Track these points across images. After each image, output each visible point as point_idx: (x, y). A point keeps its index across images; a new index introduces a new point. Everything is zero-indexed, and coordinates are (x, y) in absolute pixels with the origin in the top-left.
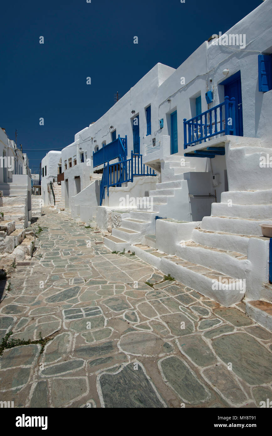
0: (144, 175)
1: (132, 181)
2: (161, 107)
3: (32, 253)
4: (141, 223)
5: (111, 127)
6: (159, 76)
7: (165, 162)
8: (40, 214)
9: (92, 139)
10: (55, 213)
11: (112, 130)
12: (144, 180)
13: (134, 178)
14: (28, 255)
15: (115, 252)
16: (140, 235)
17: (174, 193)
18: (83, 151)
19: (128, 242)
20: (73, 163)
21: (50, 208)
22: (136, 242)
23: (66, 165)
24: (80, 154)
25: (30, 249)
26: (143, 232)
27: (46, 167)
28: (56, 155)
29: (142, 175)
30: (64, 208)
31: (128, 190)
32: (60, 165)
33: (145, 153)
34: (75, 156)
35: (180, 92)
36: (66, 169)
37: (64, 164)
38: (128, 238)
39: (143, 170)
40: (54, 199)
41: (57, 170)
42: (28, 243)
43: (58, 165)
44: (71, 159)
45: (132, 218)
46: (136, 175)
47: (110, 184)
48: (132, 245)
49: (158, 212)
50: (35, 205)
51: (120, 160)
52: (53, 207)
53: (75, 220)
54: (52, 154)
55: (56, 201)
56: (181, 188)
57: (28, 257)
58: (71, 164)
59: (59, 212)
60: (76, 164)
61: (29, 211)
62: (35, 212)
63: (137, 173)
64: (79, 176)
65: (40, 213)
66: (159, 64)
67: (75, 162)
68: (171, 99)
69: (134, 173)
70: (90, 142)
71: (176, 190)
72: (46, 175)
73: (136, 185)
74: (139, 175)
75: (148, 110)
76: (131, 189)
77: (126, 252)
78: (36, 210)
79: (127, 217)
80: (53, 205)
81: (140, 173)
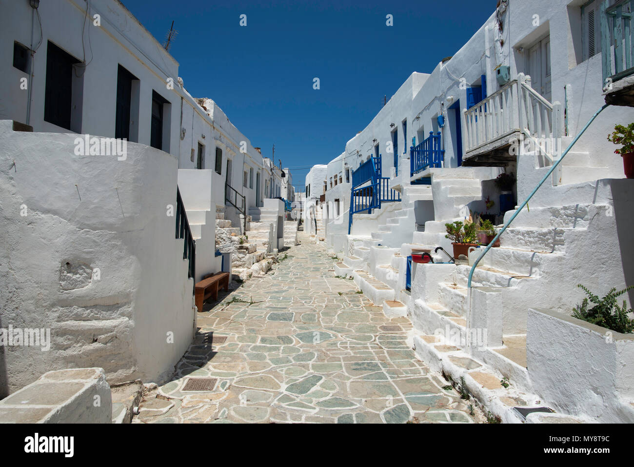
0: (394, 200)
1: (380, 208)
2: (414, 122)
3: (267, 271)
4: (364, 251)
5: (374, 141)
6: (413, 87)
7: (404, 188)
8: (293, 244)
9: (358, 152)
10: (314, 244)
11: (375, 143)
12: (394, 206)
13: (383, 205)
14: (263, 271)
15: (338, 277)
16: (362, 262)
17: (399, 221)
18: (348, 167)
19: (351, 268)
20: (338, 181)
21: (311, 238)
22: (358, 268)
23: (331, 184)
24: (346, 170)
25: (264, 267)
26: (366, 260)
27: (309, 185)
28: (322, 170)
29: (391, 201)
30: (324, 237)
31: (375, 218)
32: (326, 182)
33: (392, 177)
34: (341, 172)
35: (426, 110)
36: (326, 190)
37: (330, 182)
38: (351, 264)
39: (393, 194)
40: (316, 226)
41: (323, 189)
42: (264, 263)
43: (323, 183)
44: (337, 175)
45: (364, 246)
46: (384, 201)
47: (354, 211)
48: (354, 271)
49: (382, 241)
50: (289, 232)
51: (372, 183)
52: (314, 236)
53: (328, 252)
54: (316, 169)
55: (317, 229)
56: (407, 217)
57: (262, 273)
58: (336, 182)
59: (318, 243)
60: (341, 182)
61: (280, 239)
62: (289, 240)
63: (386, 198)
64: (339, 199)
65: (294, 242)
66: (415, 74)
67: (341, 179)
68: (420, 116)
69: (382, 198)
70: (355, 156)
71: (402, 219)
72: (309, 196)
73: (384, 212)
74: (388, 201)
75: (405, 124)
76: (378, 216)
77: (348, 277)
78: (289, 238)
79: (361, 245)
80: (314, 234)
81: (390, 198)
